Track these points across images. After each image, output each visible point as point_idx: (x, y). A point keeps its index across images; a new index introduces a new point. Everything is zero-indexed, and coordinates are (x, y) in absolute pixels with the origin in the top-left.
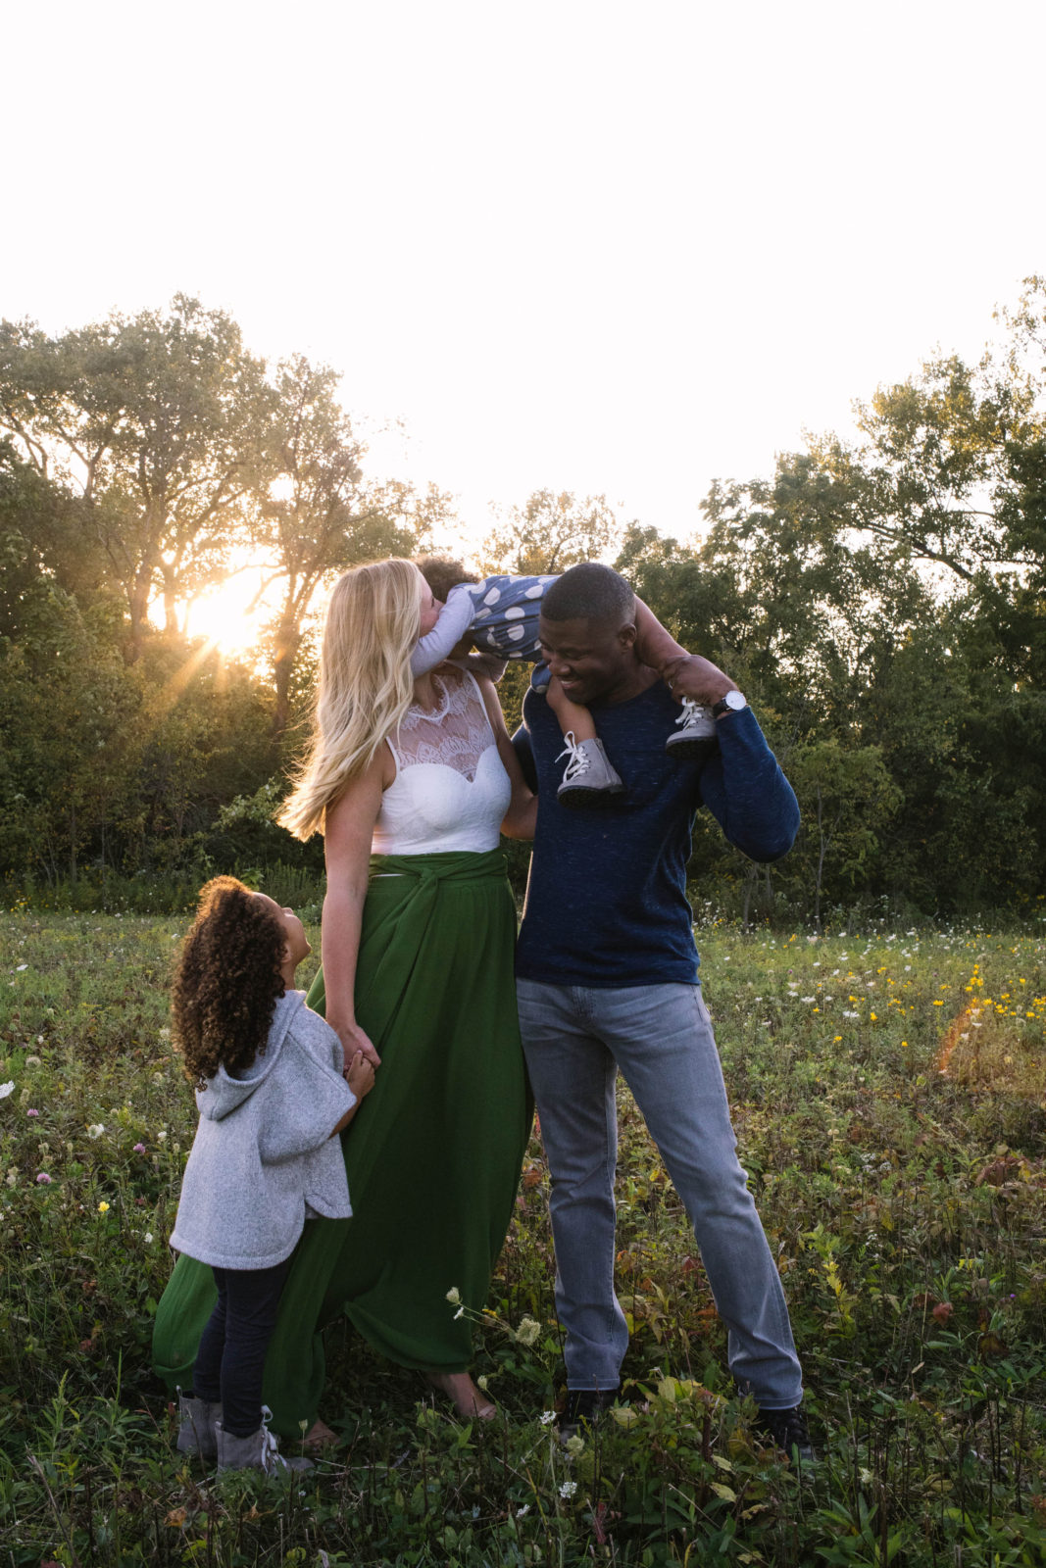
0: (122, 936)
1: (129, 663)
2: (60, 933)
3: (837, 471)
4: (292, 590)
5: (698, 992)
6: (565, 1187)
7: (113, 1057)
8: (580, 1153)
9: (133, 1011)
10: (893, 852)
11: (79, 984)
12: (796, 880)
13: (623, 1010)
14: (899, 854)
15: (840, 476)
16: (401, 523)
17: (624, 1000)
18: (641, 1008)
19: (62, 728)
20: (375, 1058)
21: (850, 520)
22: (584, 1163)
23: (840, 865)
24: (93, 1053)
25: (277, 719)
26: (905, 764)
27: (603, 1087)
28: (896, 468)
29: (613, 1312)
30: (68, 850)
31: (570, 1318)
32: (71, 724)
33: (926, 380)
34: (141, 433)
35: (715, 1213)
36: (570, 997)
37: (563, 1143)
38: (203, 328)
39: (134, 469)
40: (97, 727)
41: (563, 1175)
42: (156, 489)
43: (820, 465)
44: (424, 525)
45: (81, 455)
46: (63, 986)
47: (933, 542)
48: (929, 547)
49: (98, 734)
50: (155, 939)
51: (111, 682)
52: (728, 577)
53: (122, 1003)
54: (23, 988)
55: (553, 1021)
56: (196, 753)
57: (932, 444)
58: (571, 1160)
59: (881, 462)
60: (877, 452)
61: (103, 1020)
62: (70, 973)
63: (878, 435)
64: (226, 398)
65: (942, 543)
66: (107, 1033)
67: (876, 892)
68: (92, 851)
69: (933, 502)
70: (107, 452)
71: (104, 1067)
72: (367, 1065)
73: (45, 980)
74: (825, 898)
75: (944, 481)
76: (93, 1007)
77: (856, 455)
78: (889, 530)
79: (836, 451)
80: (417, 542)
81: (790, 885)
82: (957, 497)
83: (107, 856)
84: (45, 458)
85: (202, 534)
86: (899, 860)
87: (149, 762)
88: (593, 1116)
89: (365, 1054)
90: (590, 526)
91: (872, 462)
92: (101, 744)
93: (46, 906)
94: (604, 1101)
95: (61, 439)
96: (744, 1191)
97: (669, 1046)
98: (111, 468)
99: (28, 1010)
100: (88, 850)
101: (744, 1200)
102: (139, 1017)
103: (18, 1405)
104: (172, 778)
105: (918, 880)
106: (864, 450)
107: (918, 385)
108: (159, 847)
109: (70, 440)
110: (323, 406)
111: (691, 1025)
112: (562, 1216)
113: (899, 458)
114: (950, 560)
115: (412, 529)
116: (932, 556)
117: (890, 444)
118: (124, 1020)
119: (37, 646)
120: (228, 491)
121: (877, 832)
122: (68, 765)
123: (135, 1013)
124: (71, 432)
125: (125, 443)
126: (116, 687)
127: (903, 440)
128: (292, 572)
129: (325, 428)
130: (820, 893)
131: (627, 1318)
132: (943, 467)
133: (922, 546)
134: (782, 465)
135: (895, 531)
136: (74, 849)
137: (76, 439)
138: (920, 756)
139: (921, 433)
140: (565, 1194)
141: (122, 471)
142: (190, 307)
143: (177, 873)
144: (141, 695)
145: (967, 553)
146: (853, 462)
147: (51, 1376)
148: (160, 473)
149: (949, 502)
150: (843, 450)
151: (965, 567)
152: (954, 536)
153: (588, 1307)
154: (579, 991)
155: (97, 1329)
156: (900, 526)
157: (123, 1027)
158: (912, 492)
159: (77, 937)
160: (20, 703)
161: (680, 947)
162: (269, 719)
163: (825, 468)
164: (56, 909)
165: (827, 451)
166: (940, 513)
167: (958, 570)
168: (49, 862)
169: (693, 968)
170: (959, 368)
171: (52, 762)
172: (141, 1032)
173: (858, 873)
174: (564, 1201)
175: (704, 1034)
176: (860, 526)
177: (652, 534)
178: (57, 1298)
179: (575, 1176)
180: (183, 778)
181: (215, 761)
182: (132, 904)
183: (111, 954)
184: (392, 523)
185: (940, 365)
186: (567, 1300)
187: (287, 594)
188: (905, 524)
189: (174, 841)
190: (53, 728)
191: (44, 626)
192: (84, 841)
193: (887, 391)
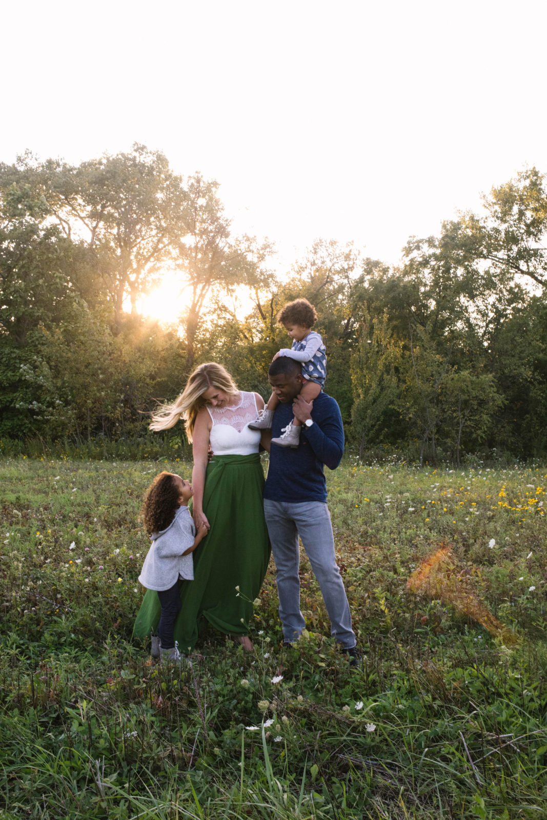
0: (115, 473)
1: (116, 335)
2: (86, 471)
3: (473, 229)
4: (194, 297)
5: (326, 505)
6: (282, 573)
7: (117, 528)
8: (287, 560)
9: (123, 509)
10: (500, 426)
11: (99, 496)
12: (449, 441)
13: (299, 510)
14: (503, 427)
15: (474, 231)
16: (251, 258)
17: (300, 507)
18: (305, 509)
19: (83, 368)
20: (208, 525)
21: (480, 255)
22: (288, 564)
23: (472, 433)
24: (108, 526)
25: (188, 361)
26: (505, 382)
27: (295, 537)
28: (503, 227)
29: (300, 616)
30: (86, 428)
31: (285, 619)
32: (86, 367)
33: (519, 180)
34: (116, 215)
35: (327, 581)
36: (281, 506)
37: (281, 557)
38: (147, 160)
39: (115, 231)
40: (100, 369)
41: (281, 568)
42: (125, 242)
43: (464, 226)
44: (262, 258)
45: (87, 225)
46: (93, 498)
47: (523, 265)
48: (521, 267)
49: (99, 371)
50: (131, 474)
51: (106, 346)
52: (415, 286)
53: (118, 505)
54: (76, 500)
55: (277, 513)
56: (148, 380)
57: (521, 213)
58: (284, 563)
59: (496, 224)
60: (493, 219)
61: (111, 512)
62: (94, 491)
63: (493, 210)
64: (160, 196)
65: (528, 266)
66: (113, 518)
67: (491, 446)
68: (98, 428)
69: (523, 244)
70: (101, 224)
71: (114, 532)
72: (205, 527)
73: (85, 495)
74: (462, 450)
75: (529, 233)
76: (106, 507)
77: (482, 221)
78: (500, 259)
79: (472, 218)
80: (258, 267)
81: (445, 443)
82: (536, 242)
83: (105, 431)
84: (70, 229)
85: (149, 265)
86: (502, 429)
87: (125, 385)
88: (291, 547)
89: (204, 523)
90: (347, 257)
91: (491, 224)
92: (101, 376)
93: (77, 457)
94: (295, 542)
95: (78, 218)
96: (338, 574)
97: (313, 523)
98: (103, 231)
99: (79, 509)
100: (96, 429)
101: (338, 577)
102: (126, 511)
103: (94, 642)
104: (136, 393)
105: (513, 439)
106: (486, 218)
107: (514, 183)
108: (130, 426)
109: (81, 218)
110: (211, 199)
111: (322, 516)
112: (281, 583)
113: (505, 222)
114: (532, 275)
115: (255, 260)
116: (523, 272)
117: (500, 215)
118: (120, 512)
119: (70, 328)
120: (162, 243)
121: (492, 416)
122: (85, 387)
123: (124, 510)
124: (83, 215)
125: (109, 219)
126: (109, 348)
127: (506, 213)
128: (195, 285)
129: (211, 209)
130: (460, 448)
131: (304, 618)
132: (527, 226)
133: (518, 268)
134: (444, 226)
135: (503, 259)
136: (89, 429)
137: (85, 218)
138: (514, 377)
139: (515, 209)
140: (282, 575)
141: (109, 232)
142: (141, 149)
143: (140, 440)
144: (121, 351)
145: (540, 271)
146: (481, 224)
147: (104, 635)
148: (127, 235)
149: (531, 244)
150: (475, 218)
151: (540, 278)
152: (533, 262)
153: (292, 614)
154: (284, 504)
155: (119, 620)
156: (506, 257)
157: (120, 516)
158: (512, 239)
159: (93, 474)
160: (62, 357)
161: (320, 489)
162: (184, 361)
163: (467, 227)
164: (81, 458)
165: (467, 219)
166: (526, 250)
167: (536, 279)
168: (77, 434)
169: (325, 497)
170: (535, 174)
171: (77, 386)
172: (128, 518)
173: (482, 437)
174: (281, 578)
175: (327, 519)
176: (485, 257)
177: (376, 264)
178: (105, 609)
179: (285, 568)
180: (142, 393)
181: (159, 384)
182: (118, 456)
183: (112, 482)
184: (245, 258)
185: (527, 173)
186: (283, 612)
187: (192, 299)
188: (508, 256)
189: (137, 424)
190: (78, 369)
191: (73, 318)
192: (94, 424)
193: (497, 187)
